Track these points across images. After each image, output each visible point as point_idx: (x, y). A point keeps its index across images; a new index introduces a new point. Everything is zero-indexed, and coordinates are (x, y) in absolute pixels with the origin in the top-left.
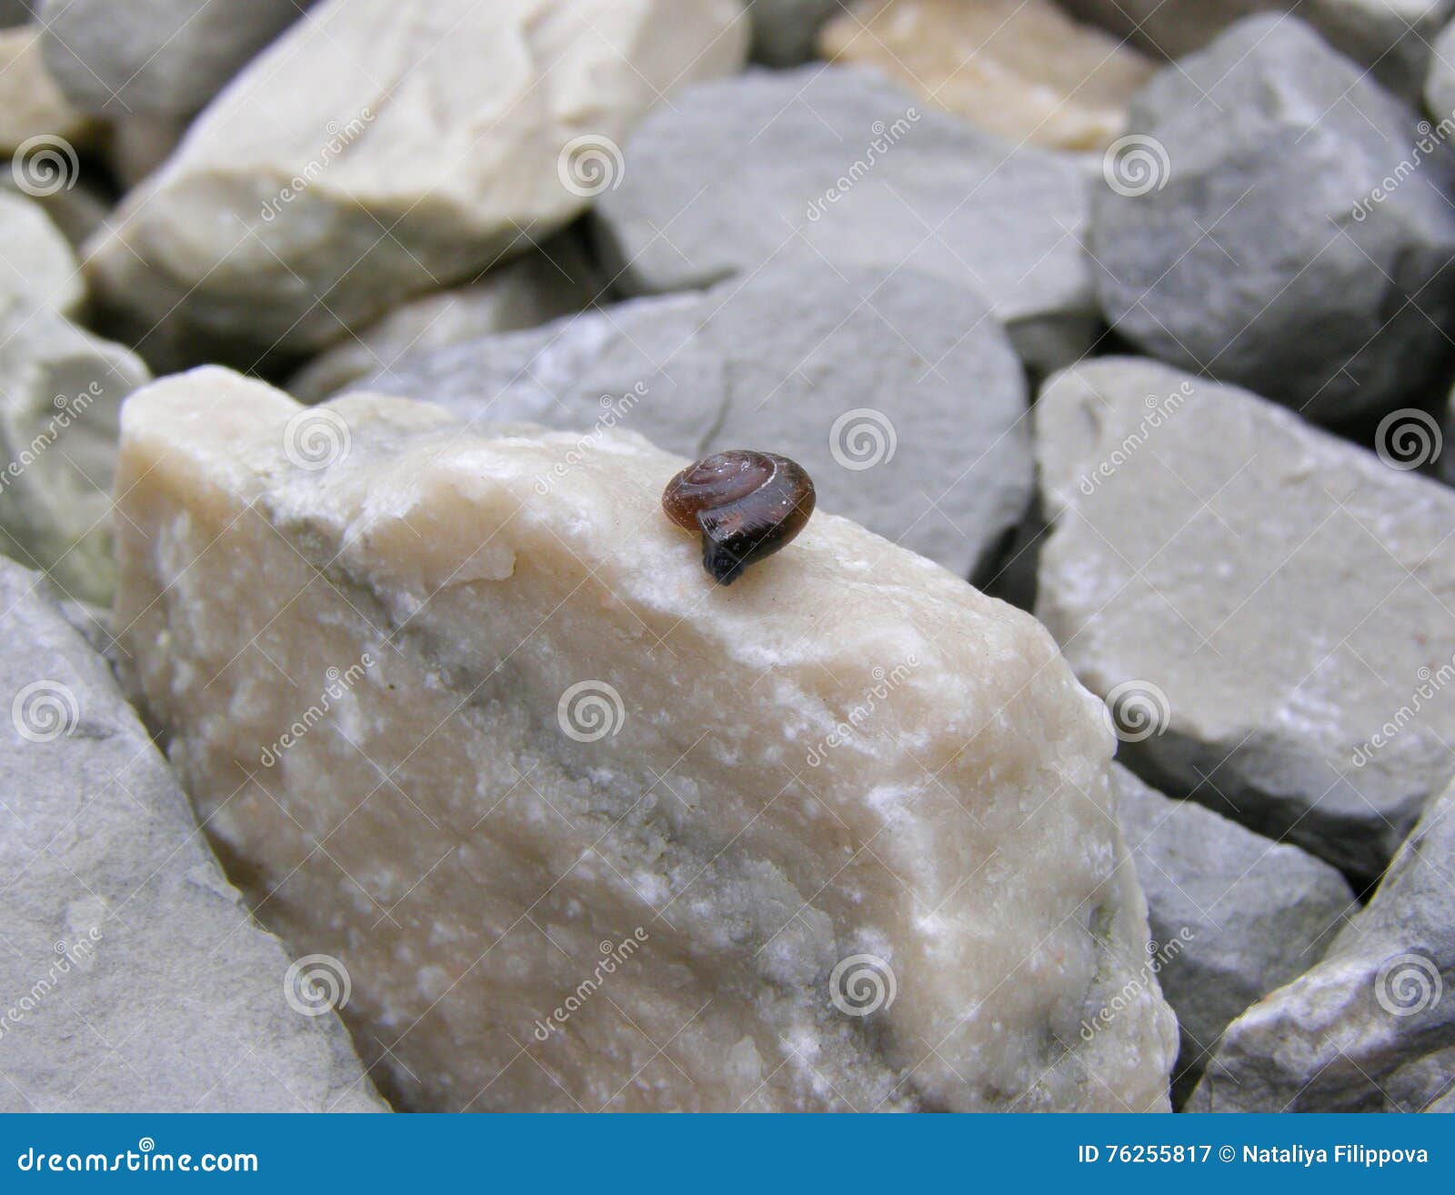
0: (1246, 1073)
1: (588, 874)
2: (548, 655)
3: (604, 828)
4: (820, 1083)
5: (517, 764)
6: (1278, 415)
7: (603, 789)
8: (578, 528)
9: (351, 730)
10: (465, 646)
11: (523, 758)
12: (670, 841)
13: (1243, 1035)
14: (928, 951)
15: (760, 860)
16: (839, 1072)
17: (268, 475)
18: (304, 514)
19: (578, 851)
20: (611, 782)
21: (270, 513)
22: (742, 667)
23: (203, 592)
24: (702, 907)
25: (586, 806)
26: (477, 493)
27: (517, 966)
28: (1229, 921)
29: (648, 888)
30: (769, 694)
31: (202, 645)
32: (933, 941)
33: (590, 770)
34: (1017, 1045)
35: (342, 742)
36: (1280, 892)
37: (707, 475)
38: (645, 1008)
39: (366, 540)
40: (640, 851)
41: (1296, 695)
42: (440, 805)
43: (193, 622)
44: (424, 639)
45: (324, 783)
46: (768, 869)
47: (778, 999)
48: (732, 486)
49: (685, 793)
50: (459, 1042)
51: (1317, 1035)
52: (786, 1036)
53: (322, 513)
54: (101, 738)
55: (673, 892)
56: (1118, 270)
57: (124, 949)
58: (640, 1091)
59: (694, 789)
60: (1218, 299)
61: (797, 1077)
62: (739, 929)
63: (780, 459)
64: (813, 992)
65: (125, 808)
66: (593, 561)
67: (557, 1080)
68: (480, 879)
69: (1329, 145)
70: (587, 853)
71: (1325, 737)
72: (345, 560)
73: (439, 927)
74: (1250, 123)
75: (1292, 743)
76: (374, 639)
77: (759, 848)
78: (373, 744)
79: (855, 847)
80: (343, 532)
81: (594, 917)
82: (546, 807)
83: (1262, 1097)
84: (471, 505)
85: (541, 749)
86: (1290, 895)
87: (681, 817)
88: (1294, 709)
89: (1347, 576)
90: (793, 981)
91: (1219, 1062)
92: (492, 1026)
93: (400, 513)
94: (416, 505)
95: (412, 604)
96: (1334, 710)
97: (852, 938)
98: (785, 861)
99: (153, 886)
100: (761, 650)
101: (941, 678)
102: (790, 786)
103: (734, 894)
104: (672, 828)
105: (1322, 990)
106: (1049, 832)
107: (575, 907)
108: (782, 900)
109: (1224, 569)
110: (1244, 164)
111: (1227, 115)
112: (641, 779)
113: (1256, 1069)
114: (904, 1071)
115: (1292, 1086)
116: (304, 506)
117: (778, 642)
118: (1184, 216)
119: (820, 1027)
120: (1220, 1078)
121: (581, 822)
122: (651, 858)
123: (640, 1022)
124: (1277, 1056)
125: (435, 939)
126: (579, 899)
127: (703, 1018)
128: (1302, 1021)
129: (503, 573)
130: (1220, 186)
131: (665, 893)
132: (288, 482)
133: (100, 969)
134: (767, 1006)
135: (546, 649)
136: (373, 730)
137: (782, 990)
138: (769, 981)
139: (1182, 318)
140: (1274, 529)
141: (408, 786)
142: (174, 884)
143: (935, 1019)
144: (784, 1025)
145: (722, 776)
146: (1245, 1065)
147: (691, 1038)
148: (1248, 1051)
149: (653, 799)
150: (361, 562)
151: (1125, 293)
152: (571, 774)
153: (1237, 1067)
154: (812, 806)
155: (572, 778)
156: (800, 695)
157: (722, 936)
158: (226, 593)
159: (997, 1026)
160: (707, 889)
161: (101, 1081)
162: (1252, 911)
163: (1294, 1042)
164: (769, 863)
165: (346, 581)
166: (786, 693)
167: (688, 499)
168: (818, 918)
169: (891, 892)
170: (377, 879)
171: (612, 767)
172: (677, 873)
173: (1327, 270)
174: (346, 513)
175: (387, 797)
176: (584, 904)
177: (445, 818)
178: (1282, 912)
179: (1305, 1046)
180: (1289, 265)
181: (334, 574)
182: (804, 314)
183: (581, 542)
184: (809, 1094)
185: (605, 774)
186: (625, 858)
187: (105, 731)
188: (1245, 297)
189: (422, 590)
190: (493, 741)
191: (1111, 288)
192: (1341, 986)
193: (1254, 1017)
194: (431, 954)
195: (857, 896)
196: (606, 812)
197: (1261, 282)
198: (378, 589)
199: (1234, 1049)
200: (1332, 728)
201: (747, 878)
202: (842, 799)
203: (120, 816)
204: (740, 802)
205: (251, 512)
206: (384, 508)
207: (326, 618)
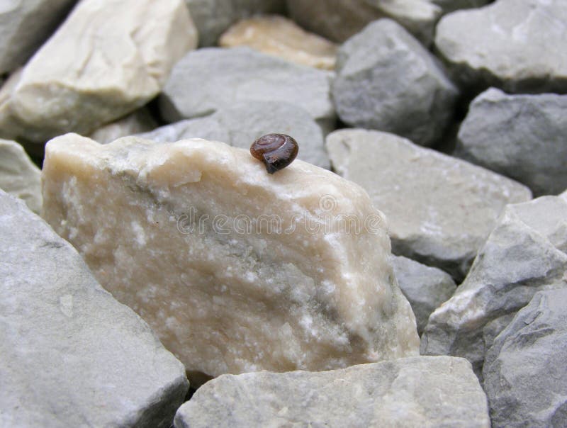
0: (438, 329)
1: (230, 275)
2: (214, 205)
3: (234, 259)
4: (314, 333)
5: (203, 242)
6: (406, 141)
7: (234, 247)
8: (224, 162)
9: (141, 239)
10: (184, 206)
11: (206, 240)
12: (257, 261)
13: (436, 317)
14: (348, 284)
15: (288, 263)
16: (320, 328)
17: (107, 159)
18: (123, 169)
19: (226, 268)
20: (237, 244)
21: (110, 171)
22: (281, 200)
23: (82, 202)
24: (270, 281)
25: (228, 253)
26: (189, 154)
27: (202, 312)
28: (422, 287)
29: (251, 277)
30: (290, 208)
31: (82, 220)
32: (349, 281)
33: (229, 241)
34: (376, 315)
35: (138, 244)
36: (435, 280)
37: (265, 142)
38: (249, 319)
39: (148, 175)
40: (248, 265)
41: (427, 224)
42: (175, 261)
43: (79, 213)
44: (169, 205)
45: (131, 260)
46: (291, 266)
47: (297, 307)
48: (273, 145)
49: (262, 244)
50: (181, 342)
51: (461, 314)
52: (301, 319)
53: (131, 168)
54: (59, 247)
55: (259, 277)
56: (343, 102)
57: (81, 310)
58: (248, 348)
59: (265, 242)
60: (379, 108)
61: (306, 332)
62: (283, 286)
63: (287, 136)
64: (308, 304)
65: (72, 268)
66: (230, 172)
67: (216, 350)
68: (189, 284)
69: (412, 56)
70: (230, 268)
71: (438, 236)
72: (139, 183)
73: (173, 303)
74: (384, 51)
75: (428, 238)
76: (149, 208)
77: (287, 259)
78: (150, 244)
79: (321, 254)
80: (139, 173)
81: (231, 290)
82: (215, 255)
83: (444, 337)
84: (187, 158)
85: (212, 236)
86: (438, 281)
87: (261, 252)
88: (427, 228)
89: (436, 189)
90: (302, 301)
91: (430, 326)
92: (192, 335)
93: (161, 163)
94: (167, 161)
95: (164, 194)
96: (439, 228)
97: (321, 285)
98: (297, 263)
99: (85, 290)
100: (287, 195)
101: (344, 199)
102: (299, 237)
103: (280, 276)
104: (258, 256)
105: (461, 300)
106: (376, 250)
107: (224, 287)
108: (296, 275)
109: (397, 188)
110: (384, 64)
111: (376, 49)
112: (247, 242)
113: (441, 328)
114: (343, 324)
115: (454, 331)
116: (123, 167)
117: (292, 192)
118: (365, 83)
119: (312, 315)
120: (430, 332)
121: (227, 258)
122: (251, 267)
123: (247, 325)
124: (448, 322)
125: (172, 308)
126: (225, 284)
127: (269, 320)
128: (455, 310)
129: (197, 180)
130: (377, 72)
131: (257, 278)
132: (115, 161)
133: (75, 317)
134: (294, 311)
135: (213, 203)
136: (150, 239)
137: (298, 304)
138: (294, 302)
139: (366, 116)
140: (411, 175)
141: (163, 256)
142: (92, 291)
143: (352, 305)
144: (300, 316)
145: (275, 237)
146: (437, 327)
147: (266, 327)
148: (438, 322)
149: (251, 247)
150: (146, 182)
151: (346, 110)
152: (222, 243)
153: (435, 328)
154: (306, 243)
155: (223, 244)
156: (300, 208)
157: (277, 290)
158: (92, 201)
159: (370, 308)
160: (271, 275)
161: (84, 349)
162: (428, 284)
163: (453, 317)
164: (291, 264)
165: (140, 190)
166: (296, 208)
167: (260, 150)
168: (309, 280)
169: (333, 268)
170: (150, 290)
171: (236, 239)
172: (261, 271)
173: (415, 96)
174: (139, 167)
175: (155, 262)
176: (228, 286)
177: (176, 265)
178: (436, 286)
179: (457, 317)
180: (402, 95)
181: (135, 188)
182: (251, 116)
183: (226, 166)
184: (310, 337)
185: (235, 242)
186: (243, 268)
187: (61, 245)
188: (389, 107)
189: (168, 189)
190: (194, 236)
191: (340, 108)
192: (466, 298)
193: (438, 312)
194: (170, 314)
195: (322, 271)
196: (236, 254)
197: (393, 101)
198: (152, 191)
199: (434, 322)
200: (439, 233)
201: (284, 270)
202: (316, 239)
203: (70, 271)
204: (281, 245)
205: (103, 171)
206: (155, 162)
207: (132, 203)
